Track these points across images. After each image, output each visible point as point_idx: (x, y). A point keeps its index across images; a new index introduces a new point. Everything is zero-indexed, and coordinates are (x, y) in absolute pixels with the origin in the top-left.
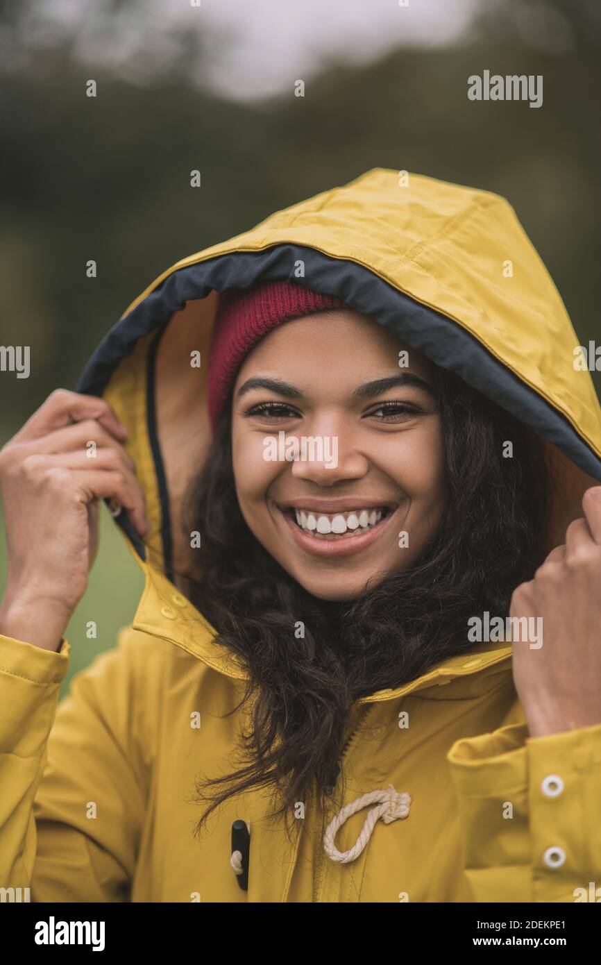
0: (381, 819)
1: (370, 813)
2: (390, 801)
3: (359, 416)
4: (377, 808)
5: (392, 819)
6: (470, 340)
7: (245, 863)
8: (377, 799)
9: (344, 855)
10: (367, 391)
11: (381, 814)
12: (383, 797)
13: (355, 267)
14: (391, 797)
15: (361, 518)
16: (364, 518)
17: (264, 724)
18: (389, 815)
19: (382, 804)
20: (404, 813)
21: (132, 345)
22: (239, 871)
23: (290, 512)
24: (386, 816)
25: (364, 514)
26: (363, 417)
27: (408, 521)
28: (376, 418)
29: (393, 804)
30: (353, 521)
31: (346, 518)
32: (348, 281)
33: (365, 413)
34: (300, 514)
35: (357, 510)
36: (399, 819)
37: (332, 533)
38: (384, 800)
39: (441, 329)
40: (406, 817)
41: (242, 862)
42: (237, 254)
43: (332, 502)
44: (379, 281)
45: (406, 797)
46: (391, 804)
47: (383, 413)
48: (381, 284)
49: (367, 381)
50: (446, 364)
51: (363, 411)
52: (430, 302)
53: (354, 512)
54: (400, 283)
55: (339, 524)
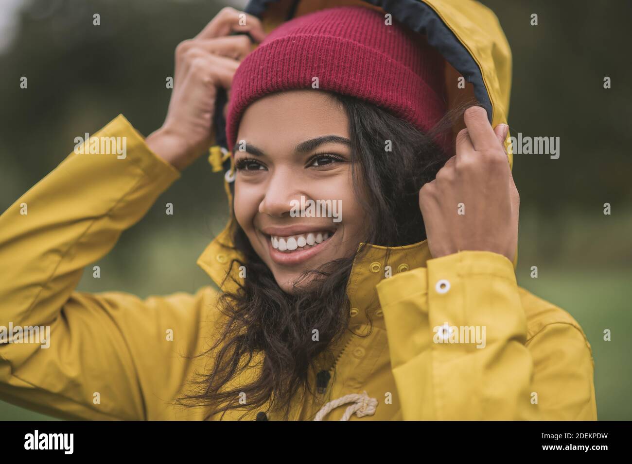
0: (354, 414)
1: (348, 408)
2: (363, 402)
4: (353, 406)
5: (363, 415)
8: (354, 399)
11: (355, 410)
12: (358, 399)
14: (364, 400)
15: (307, 239)
16: (311, 238)
18: (361, 412)
19: (357, 403)
20: (371, 411)
23: (268, 237)
24: (358, 412)
25: (311, 236)
27: (344, 240)
28: (314, 167)
29: (365, 405)
30: (302, 241)
31: (297, 239)
33: (307, 164)
34: (274, 238)
35: (305, 233)
36: (367, 415)
37: (287, 250)
38: (358, 401)
40: (373, 415)
43: (284, 229)
45: (374, 401)
46: (363, 405)
47: (318, 163)
49: (302, 141)
51: (305, 163)
53: (303, 235)
55: (292, 243)
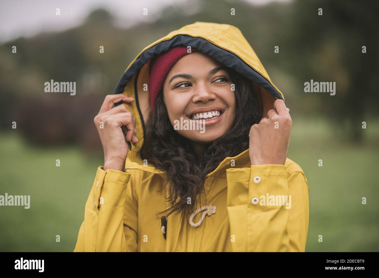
0: (207, 215)
1: (203, 212)
3: (210, 82)
4: (205, 211)
5: (211, 214)
6: (237, 58)
7: (166, 230)
8: (206, 208)
9: (195, 224)
10: (213, 72)
11: (207, 213)
12: (208, 208)
13: (201, 39)
14: (210, 208)
17: (173, 193)
18: (209, 213)
19: (207, 210)
20: (214, 212)
21: (131, 77)
22: (164, 232)
25: (216, 112)
26: (211, 83)
28: (215, 83)
29: (211, 210)
30: (214, 114)
31: (212, 113)
32: (199, 43)
33: (211, 82)
36: (213, 214)
37: (208, 118)
39: (229, 55)
40: (215, 213)
41: (165, 230)
42: (163, 41)
43: (207, 108)
44: (209, 42)
45: (215, 207)
48: (209, 43)
50: (230, 66)
51: (211, 81)
52: (225, 47)
53: (214, 111)
54: (215, 42)
55: (210, 115)
